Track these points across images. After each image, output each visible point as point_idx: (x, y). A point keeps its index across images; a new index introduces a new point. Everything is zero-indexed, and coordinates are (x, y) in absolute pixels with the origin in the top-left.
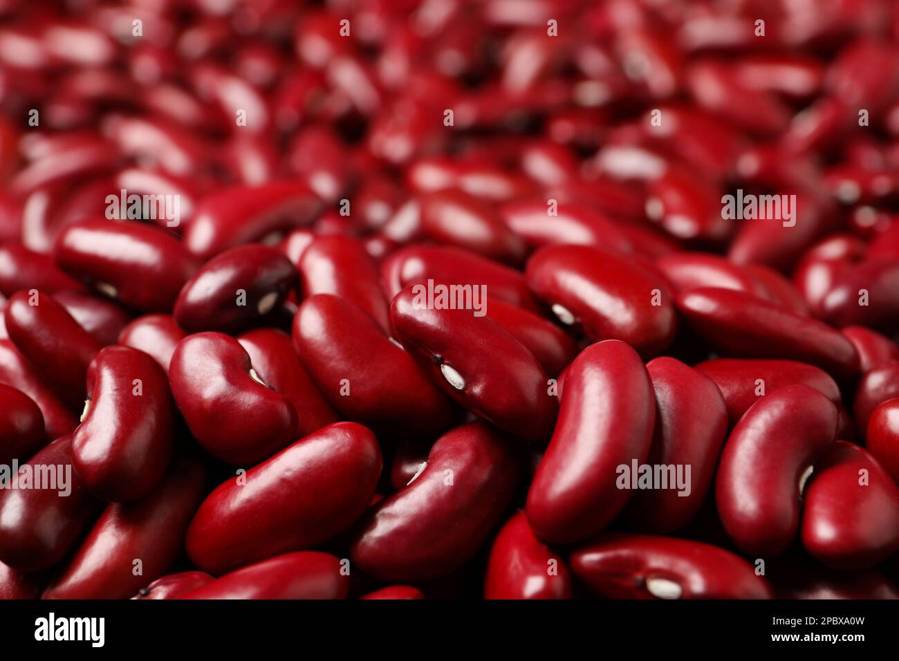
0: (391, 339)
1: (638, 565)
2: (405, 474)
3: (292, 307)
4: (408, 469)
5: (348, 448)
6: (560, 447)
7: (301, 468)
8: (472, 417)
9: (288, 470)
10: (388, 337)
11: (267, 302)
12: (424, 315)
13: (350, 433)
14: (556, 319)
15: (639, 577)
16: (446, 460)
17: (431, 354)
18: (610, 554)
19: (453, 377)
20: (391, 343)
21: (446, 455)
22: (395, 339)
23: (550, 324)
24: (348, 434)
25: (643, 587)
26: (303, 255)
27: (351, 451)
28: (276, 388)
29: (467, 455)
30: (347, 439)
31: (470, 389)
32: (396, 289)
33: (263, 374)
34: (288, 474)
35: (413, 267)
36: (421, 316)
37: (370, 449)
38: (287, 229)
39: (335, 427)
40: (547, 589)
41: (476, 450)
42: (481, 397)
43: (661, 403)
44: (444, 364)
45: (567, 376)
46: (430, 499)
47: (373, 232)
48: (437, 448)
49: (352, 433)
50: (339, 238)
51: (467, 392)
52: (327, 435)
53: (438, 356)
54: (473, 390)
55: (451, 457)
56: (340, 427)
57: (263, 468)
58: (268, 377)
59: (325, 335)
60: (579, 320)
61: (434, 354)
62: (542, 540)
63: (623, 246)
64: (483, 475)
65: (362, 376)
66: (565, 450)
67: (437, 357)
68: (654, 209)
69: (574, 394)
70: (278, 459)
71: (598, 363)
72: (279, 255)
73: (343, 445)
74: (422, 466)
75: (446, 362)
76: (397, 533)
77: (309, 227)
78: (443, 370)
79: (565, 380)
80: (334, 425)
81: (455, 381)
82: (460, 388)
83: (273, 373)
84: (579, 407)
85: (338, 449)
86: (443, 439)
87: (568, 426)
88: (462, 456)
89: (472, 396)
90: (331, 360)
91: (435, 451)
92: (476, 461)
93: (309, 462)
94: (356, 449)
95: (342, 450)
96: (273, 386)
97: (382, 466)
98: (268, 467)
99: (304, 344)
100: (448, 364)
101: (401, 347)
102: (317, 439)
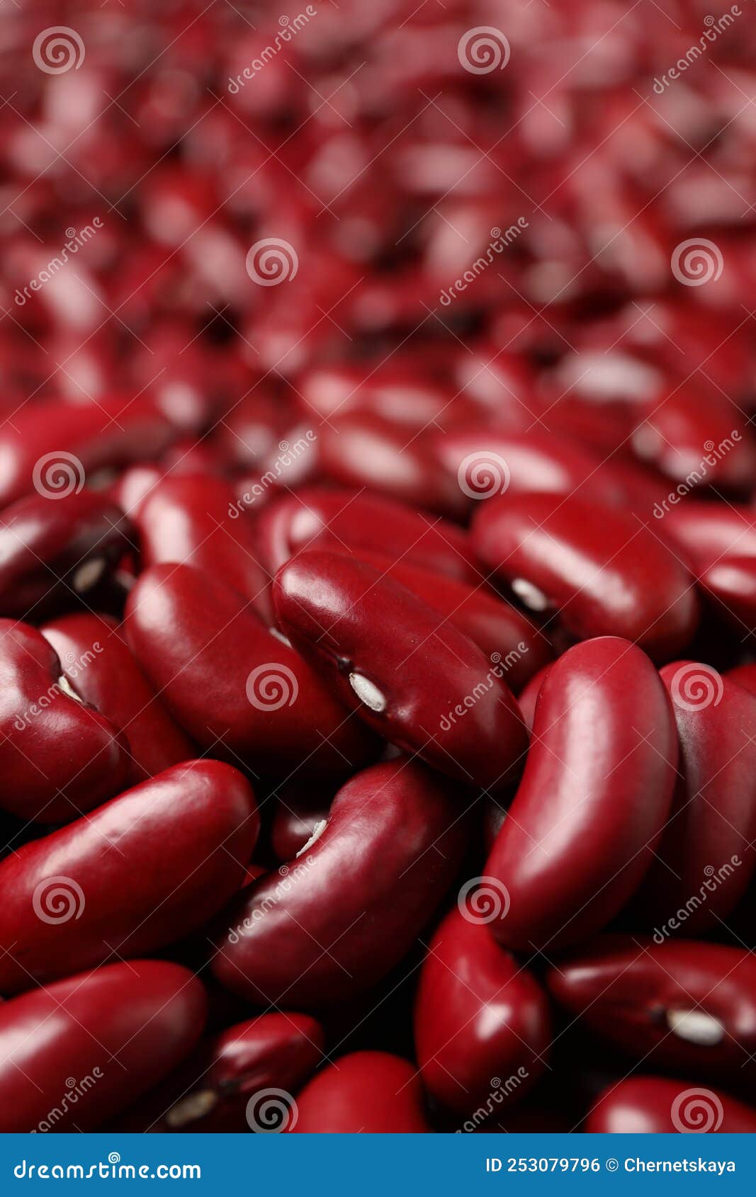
0: (274, 632)
1: (654, 987)
2: (294, 836)
3: (125, 579)
4: (299, 828)
5: (206, 802)
6: (532, 803)
7: (135, 832)
8: (394, 751)
9: (114, 834)
10: (267, 628)
11: (88, 574)
12: (324, 597)
13: (209, 778)
14: (518, 601)
15: (656, 1007)
16: (357, 818)
17: (335, 657)
18: (610, 969)
19: (367, 691)
20: (273, 638)
21: (358, 812)
22: (280, 630)
23: (510, 609)
24: (206, 780)
25: (663, 1023)
26: (144, 505)
27: (211, 806)
28: (98, 706)
29: (389, 812)
30: (205, 788)
31: (394, 711)
32: (280, 555)
33: (80, 683)
34: (114, 841)
35: (306, 523)
36: (320, 598)
37: (239, 801)
38: (121, 465)
39: (187, 768)
40: (515, 1023)
41: (402, 802)
42: (412, 724)
43: (682, 733)
44: (354, 672)
45: (541, 691)
46: (332, 881)
47: (249, 470)
48: (342, 798)
49: (212, 778)
50: (198, 480)
51: (389, 715)
52: (173, 780)
53: (345, 659)
54: (399, 712)
55: (364, 815)
56: (196, 768)
57: (76, 829)
58: (88, 687)
59: (174, 626)
60: (554, 603)
61: (338, 657)
62: (504, 946)
63: (610, 493)
64: (413, 841)
65: (229, 688)
66: (539, 808)
67: (343, 662)
68: (647, 439)
69: (555, 720)
70: (99, 817)
71: (591, 674)
72: (110, 503)
73: (199, 798)
74: (319, 826)
75: (357, 669)
76: (280, 935)
77: (155, 461)
78: (351, 679)
79: (538, 696)
80: (187, 765)
81: (371, 699)
82: (379, 710)
83: (94, 681)
84: (561, 741)
85: (192, 803)
86: (351, 785)
87: (544, 770)
88: (381, 812)
89: (398, 723)
90: (182, 663)
91: (339, 803)
92: (402, 819)
93: (147, 822)
94: (219, 803)
95: (198, 805)
96: (93, 702)
97: (259, 827)
98: (84, 828)
99: (143, 639)
100: (360, 673)
101: (287, 643)
102: (158, 787)
